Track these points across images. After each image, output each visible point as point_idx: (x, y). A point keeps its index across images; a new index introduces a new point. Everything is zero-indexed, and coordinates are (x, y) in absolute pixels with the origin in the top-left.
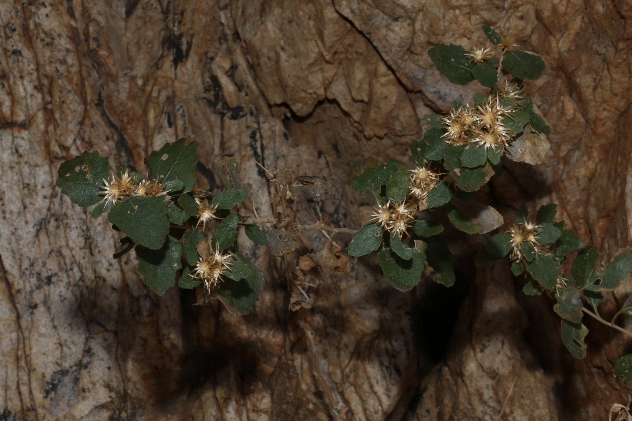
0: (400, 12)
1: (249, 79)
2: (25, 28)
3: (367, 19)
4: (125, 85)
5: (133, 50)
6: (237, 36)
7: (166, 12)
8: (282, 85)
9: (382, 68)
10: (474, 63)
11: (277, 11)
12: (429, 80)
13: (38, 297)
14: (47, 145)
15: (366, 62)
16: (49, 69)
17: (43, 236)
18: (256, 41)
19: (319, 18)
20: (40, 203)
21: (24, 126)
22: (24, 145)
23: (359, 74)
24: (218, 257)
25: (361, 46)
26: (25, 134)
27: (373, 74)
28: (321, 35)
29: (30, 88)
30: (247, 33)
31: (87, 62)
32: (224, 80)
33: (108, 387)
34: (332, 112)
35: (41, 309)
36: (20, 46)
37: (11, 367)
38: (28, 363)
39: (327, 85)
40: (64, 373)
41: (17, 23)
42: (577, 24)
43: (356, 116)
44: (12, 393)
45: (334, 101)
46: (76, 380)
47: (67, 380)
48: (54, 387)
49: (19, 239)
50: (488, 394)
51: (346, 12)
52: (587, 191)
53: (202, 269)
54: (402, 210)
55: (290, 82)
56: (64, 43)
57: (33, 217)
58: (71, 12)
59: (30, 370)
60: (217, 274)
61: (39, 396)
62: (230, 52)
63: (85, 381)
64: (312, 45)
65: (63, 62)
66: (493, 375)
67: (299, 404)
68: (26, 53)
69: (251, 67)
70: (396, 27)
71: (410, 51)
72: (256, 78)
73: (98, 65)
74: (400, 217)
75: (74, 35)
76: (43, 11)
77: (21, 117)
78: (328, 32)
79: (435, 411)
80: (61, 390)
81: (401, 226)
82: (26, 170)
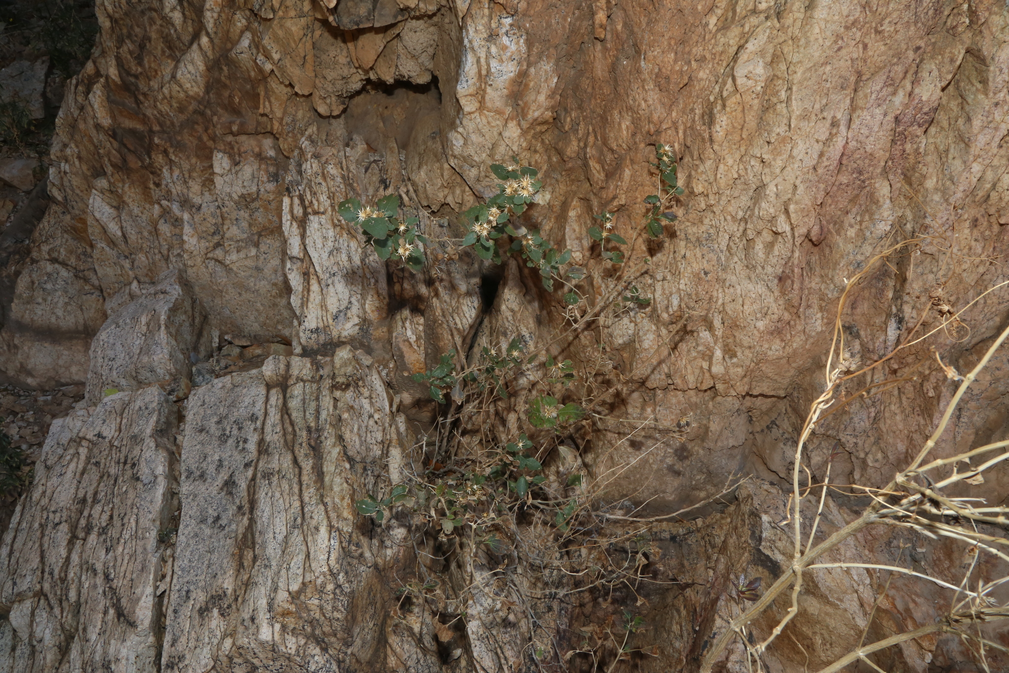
0: (474, 163)
1: (414, 196)
2: (323, 173)
3: (461, 167)
4: (364, 198)
5: (368, 186)
6: (409, 179)
7: (380, 170)
8: (427, 198)
9: (467, 189)
10: (509, 172)
11: (425, 167)
12: (486, 192)
13: (330, 282)
14: (333, 220)
15: (461, 186)
16: (333, 189)
17: (331, 257)
18: (417, 180)
19: (442, 168)
20: (330, 244)
21: (323, 213)
22: (323, 221)
23: (458, 191)
24: (407, 246)
25: (459, 180)
26: (323, 216)
27: (463, 192)
28: (442, 175)
29: (325, 198)
30: (413, 177)
31: (349, 188)
32: (404, 196)
33: (358, 316)
34: (448, 210)
35: (331, 286)
36: (321, 181)
37: (319, 310)
38: (326, 308)
39: (445, 197)
40: (340, 311)
41: (320, 171)
42: (545, 167)
43: (457, 210)
44: (320, 320)
45: (448, 204)
46: (346, 314)
47: (342, 314)
48: (337, 317)
49: (322, 259)
50: (510, 318)
51: (453, 165)
52: (549, 235)
53: (401, 251)
54: (485, 225)
55: (431, 196)
56: (339, 179)
57: (327, 249)
58: (342, 169)
59: (327, 311)
60: (407, 253)
61: (330, 321)
62: (406, 185)
63: (349, 315)
64: (439, 180)
65: (339, 187)
66: (512, 311)
67: (435, 321)
68: (324, 184)
69: (415, 191)
70: (473, 170)
71: (478, 180)
72: (417, 196)
73: (353, 189)
74: (485, 228)
75: (343, 177)
76: (330, 166)
77: (322, 210)
78: (446, 173)
79: (489, 326)
80: (339, 318)
81: (485, 233)
82: (324, 231)
